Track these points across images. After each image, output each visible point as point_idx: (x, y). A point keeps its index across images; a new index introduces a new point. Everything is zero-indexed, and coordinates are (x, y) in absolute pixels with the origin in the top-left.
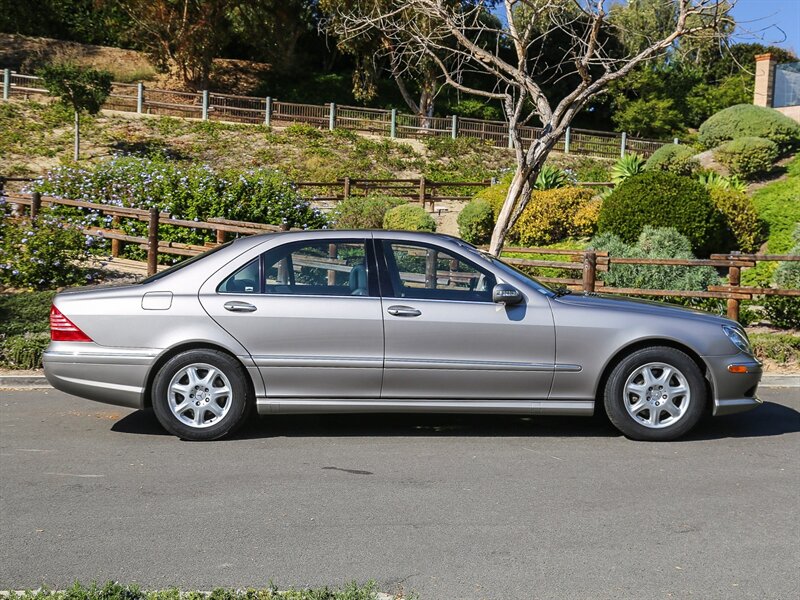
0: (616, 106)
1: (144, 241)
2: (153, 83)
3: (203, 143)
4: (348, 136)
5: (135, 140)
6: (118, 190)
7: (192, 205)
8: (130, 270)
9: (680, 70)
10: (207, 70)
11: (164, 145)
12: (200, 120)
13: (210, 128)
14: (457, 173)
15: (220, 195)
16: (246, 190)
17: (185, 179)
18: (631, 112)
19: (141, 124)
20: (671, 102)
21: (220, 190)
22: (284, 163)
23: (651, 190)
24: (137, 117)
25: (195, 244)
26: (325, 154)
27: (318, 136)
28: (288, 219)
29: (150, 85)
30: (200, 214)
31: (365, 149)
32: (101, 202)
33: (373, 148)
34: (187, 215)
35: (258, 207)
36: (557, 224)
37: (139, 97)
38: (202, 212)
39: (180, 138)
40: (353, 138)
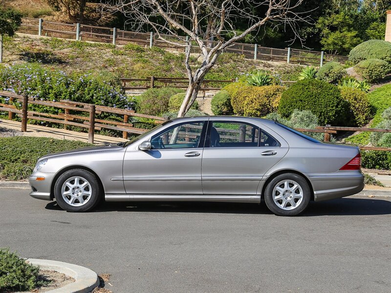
0: (323, 35)
1: (20, 112)
2: (51, 17)
3: (75, 54)
4: (159, 51)
5: (35, 51)
6: (13, 83)
7: (52, 92)
8: (12, 128)
9: (365, 13)
10: (82, 10)
11: (52, 54)
12: (74, 40)
13: (80, 46)
14: (222, 74)
15: (68, 87)
16: (83, 85)
17: (49, 78)
18: (331, 39)
19: (40, 42)
20: (356, 32)
21: (67, 85)
22: (121, 67)
23: (307, 89)
24: (38, 38)
25: (54, 114)
26: (145, 62)
27: (143, 51)
28: (105, 101)
29: (49, 18)
30: (56, 97)
31: (169, 59)
32: (3, 90)
33: (173, 58)
34: (49, 98)
35: (89, 94)
36: (264, 106)
37: (40, 26)
38: (57, 97)
39: (62, 51)
40: (163, 53)
